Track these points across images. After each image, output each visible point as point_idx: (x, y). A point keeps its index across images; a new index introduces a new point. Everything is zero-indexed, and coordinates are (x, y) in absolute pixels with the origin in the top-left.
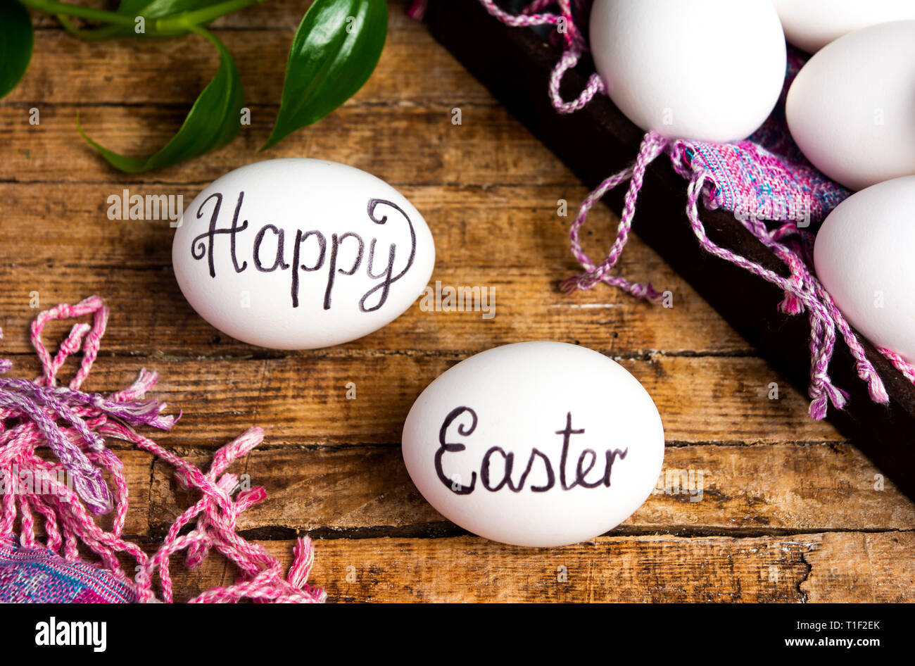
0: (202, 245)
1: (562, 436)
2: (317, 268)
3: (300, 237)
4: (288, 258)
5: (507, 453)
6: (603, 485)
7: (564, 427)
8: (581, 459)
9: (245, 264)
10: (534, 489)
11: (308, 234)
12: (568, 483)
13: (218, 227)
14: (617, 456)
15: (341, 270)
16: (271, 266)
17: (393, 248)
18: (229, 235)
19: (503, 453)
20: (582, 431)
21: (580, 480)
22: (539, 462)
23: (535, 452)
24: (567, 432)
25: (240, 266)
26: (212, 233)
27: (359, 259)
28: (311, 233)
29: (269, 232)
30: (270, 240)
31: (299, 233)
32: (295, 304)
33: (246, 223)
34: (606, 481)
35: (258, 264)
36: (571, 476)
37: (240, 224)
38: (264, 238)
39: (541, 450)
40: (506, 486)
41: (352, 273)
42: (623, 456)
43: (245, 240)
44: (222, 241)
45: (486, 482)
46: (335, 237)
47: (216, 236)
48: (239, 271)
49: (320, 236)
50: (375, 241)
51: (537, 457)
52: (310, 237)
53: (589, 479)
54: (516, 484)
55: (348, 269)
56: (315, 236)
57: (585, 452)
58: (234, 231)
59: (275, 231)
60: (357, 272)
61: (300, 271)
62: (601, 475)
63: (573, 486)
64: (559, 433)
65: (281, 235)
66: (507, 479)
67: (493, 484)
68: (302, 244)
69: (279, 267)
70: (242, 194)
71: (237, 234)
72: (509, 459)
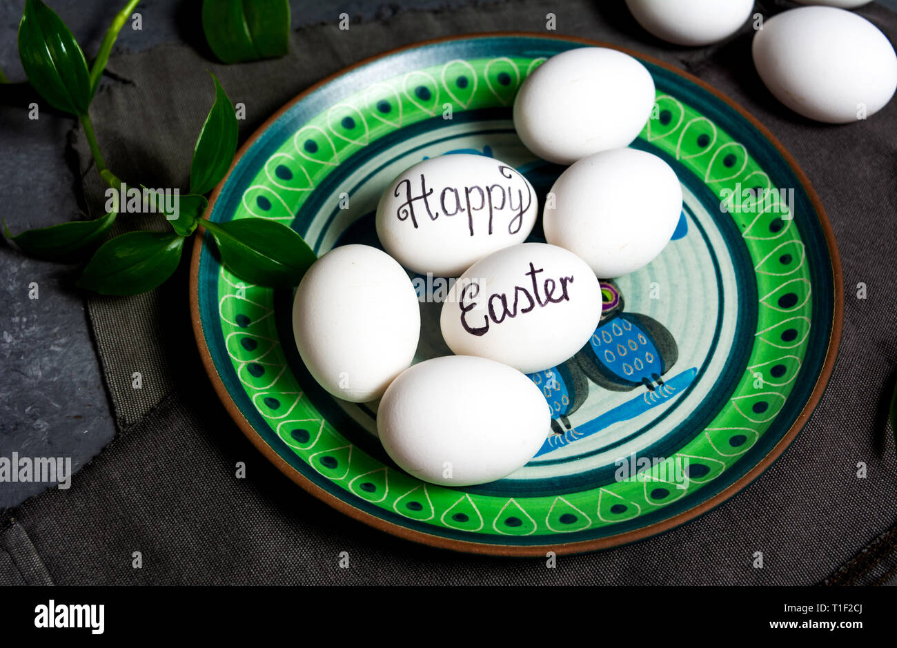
0: (405, 211)
1: (530, 276)
2: (482, 208)
3: (467, 191)
4: (464, 204)
5: (501, 296)
6: (564, 300)
7: (530, 271)
8: (546, 286)
9: (437, 214)
10: (524, 311)
11: (471, 189)
12: (543, 302)
13: (413, 196)
14: (568, 281)
15: (495, 208)
16: (454, 212)
17: (520, 192)
18: (423, 199)
19: (499, 297)
20: (541, 270)
21: (549, 298)
22: (521, 294)
23: (517, 288)
24: (533, 273)
25: (434, 216)
26: (410, 201)
27: (504, 200)
28: (473, 188)
29: (448, 192)
30: (450, 196)
31: (466, 189)
32: (472, 234)
33: (431, 190)
34: (565, 296)
35: (446, 212)
36: (543, 298)
37: (427, 191)
38: (446, 196)
39: (520, 286)
40: (507, 315)
41: (502, 208)
42: (571, 280)
43: (434, 200)
44: (419, 206)
45: (494, 318)
46: (487, 188)
47: (413, 203)
48: (434, 219)
49: (479, 188)
50: (509, 188)
51: (519, 292)
52: (473, 190)
53: (555, 296)
54: (512, 312)
55: (500, 206)
56: (476, 189)
57: (547, 281)
58: (425, 196)
59: (452, 190)
60: (505, 207)
61: (472, 211)
62: (561, 293)
63: (546, 302)
64: (527, 274)
65: (456, 192)
66: (506, 311)
67: (499, 318)
68: (469, 194)
69: (459, 211)
70: (422, 176)
71: (427, 197)
72: (503, 298)
